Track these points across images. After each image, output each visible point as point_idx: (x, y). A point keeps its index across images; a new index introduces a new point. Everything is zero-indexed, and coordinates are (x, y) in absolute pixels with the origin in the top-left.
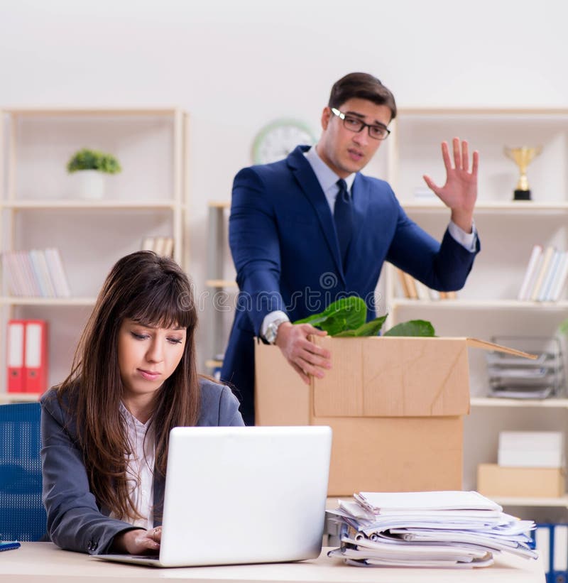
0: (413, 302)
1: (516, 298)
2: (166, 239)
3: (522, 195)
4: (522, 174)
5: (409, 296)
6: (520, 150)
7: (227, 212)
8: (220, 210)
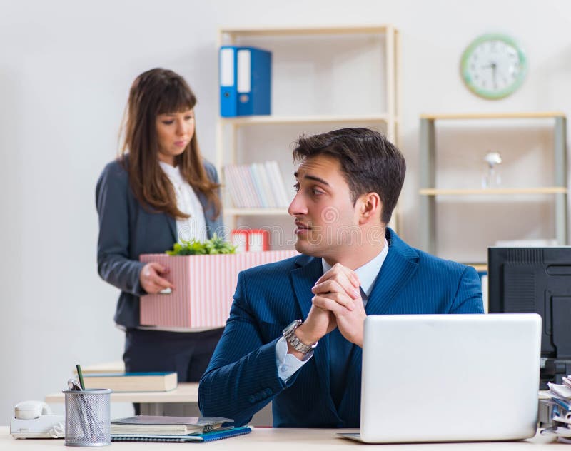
7: (439, 124)
8: (431, 122)
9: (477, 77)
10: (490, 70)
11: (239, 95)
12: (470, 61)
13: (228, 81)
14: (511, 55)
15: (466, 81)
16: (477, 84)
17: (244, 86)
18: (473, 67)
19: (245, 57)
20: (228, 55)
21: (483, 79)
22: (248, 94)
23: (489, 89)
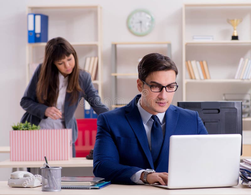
0: (193, 81)
1: (234, 78)
2: (95, 57)
3: (235, 38)
4: (235, 30)
5: (191, 78)
6: (234, 20)
7: (118, 46)
8: (115, 45)
9: (134, 27)
10: (139, 24)
11: (35, 34)
12: (131, 20)
13: (31, 28)
14: (148, 18)
15: (129, 29)
16: (134, 30)
17: (38, 30)
18: (132, 23)
19: (38, 18)
20: (31, 17)
21: (136, 27)
22: (40, 34)
23: (139, 31)
